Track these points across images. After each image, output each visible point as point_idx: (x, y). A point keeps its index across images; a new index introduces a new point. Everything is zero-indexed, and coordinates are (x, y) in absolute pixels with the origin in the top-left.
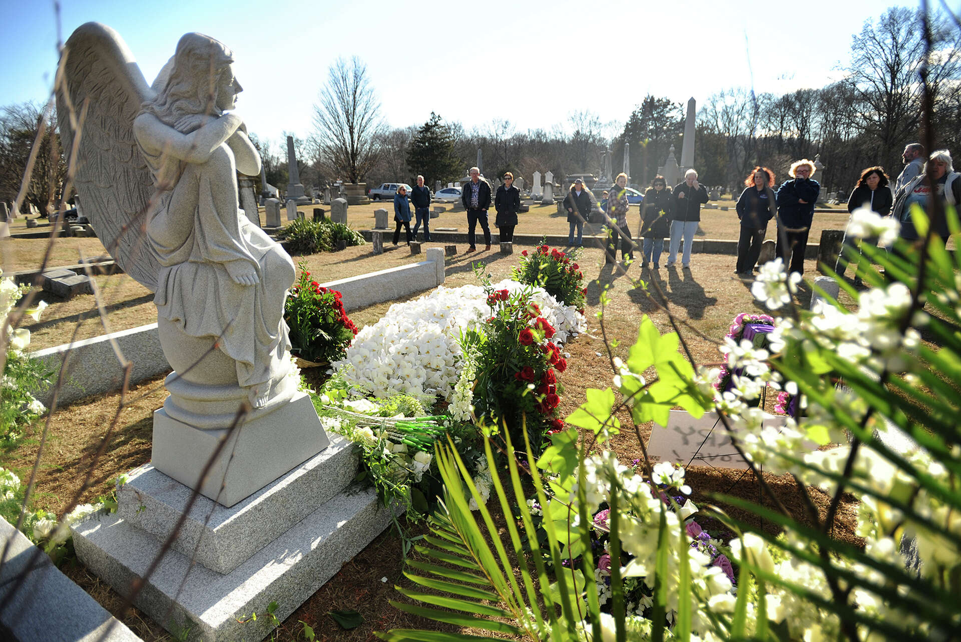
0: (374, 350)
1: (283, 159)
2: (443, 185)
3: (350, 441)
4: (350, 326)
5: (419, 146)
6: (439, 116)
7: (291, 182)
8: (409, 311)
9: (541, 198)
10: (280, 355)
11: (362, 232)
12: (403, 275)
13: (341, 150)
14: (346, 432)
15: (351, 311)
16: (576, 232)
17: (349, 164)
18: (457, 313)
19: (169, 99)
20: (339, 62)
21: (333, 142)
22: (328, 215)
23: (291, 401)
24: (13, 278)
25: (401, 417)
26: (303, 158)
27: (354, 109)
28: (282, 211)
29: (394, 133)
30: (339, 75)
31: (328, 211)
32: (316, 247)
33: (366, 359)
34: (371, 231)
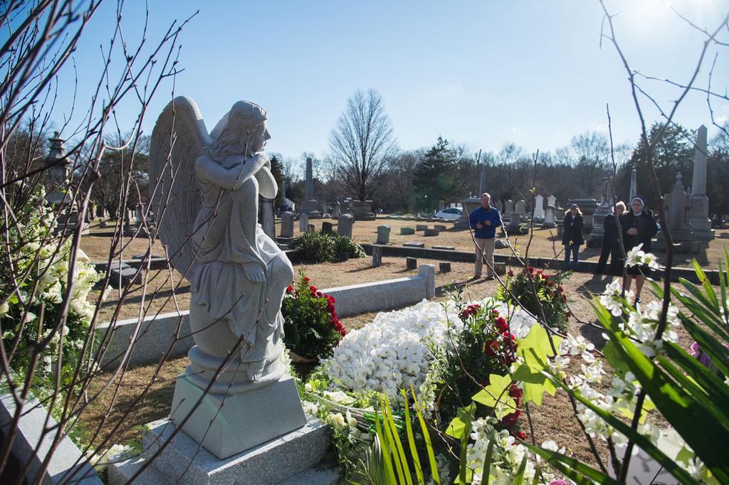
0: (358, 352)
1: (302, 178)
2: (446, 205)
3: (324, 423)
4: (339, 328)
5: (425, 168)
6: (446, 141)
7: (306, 197)
8: (393, 320)
9: (542, 221)
10: (275, 341)
11: (363, 246)
12: (395, 287)
13: (354, 169)
14: (322, 416)
15: (344, 316)
16: (572, 256)
17: (359, 183)
18: (437, 325)
19: (220, 145)
20: (357, 94)
21: (346, 163)
22: (335, 228)
23: (279, 381)
24: (95, 266)
25: (371, 409)
26: (319, 177)
27: (368, 135)
28: (295, 223)
29: (404, 156)
30: (356, 105)
31: (335, 225)
32: (321, 256)
33: (349, 359)
34: (372, 245)
